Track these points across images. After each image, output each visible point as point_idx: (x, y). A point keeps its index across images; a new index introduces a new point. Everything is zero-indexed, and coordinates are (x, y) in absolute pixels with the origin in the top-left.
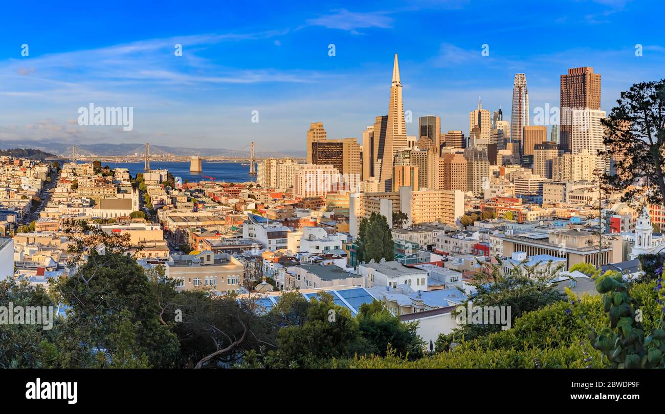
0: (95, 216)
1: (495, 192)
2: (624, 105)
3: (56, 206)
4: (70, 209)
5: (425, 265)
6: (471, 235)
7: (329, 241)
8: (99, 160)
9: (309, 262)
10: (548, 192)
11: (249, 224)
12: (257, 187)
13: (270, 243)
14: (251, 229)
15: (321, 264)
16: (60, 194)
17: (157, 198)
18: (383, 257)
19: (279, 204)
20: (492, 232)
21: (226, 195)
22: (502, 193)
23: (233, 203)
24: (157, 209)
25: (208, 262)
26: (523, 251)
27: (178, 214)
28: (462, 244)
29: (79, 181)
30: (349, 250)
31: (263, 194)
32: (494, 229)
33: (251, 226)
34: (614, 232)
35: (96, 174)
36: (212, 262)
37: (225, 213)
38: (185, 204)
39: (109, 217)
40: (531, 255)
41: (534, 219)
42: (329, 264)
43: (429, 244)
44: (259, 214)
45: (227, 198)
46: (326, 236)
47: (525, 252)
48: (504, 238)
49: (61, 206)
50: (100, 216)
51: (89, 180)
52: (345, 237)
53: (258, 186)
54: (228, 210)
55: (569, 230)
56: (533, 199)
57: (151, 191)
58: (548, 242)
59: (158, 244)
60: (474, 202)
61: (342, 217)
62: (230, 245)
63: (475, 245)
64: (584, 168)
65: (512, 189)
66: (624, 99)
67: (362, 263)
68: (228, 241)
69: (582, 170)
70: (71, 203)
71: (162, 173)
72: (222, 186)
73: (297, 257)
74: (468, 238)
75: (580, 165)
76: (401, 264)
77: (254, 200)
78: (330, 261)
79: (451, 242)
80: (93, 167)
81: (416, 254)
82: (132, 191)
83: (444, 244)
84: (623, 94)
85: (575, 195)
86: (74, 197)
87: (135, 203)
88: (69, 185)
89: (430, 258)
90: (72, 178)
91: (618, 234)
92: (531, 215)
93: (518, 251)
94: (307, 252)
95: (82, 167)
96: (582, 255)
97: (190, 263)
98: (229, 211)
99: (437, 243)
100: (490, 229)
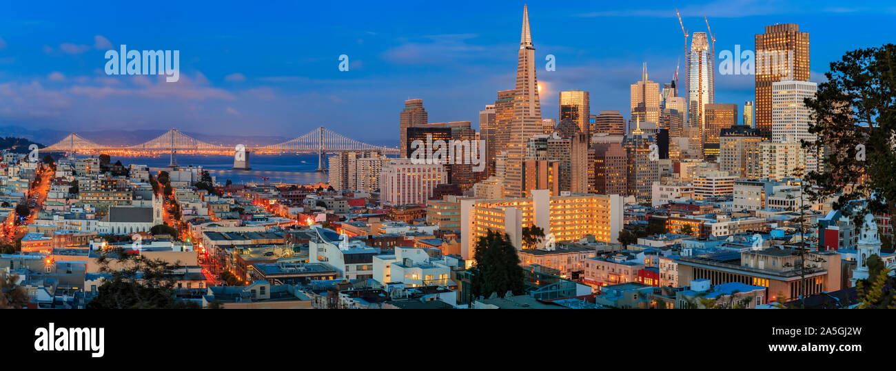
0: (102, 232)
1: (666, 196)
2: (835, 80)
3: (50, 218)
4: (68, 221)
5: (569, 300)
6: (633, 258)
7: (432, 267)
8: (106, 153)
9: (404, 297)
10: (739, 195)
11: (318, 242)
12: (329, 190)
13: (347, 270)
14: (320, 250)
15: (421, 299)
16: (55, 200)
17: (187, 206)
18: (509, 290)
19: (360, 215)
20: (663, 252)
21: (285, 202)
22: (676, 198)
23: (295, 213)
24: (188, 221)
25: (263, 297)
26: (706, 278)
27: (216, 229)
28: (620, 270)
29: (80, 182)
30: (460, 280)
31: (336, 200)
32: (665, 248)
33: (321, 246)
34: (830, 249)
35: (103, 172)
36: (268, 295)
37: (283, 227)
38: (227, 214)
39: (122, 233)
40: (717, 284)
41: (721, 233)
42: (432, 299)
43: (574, 271)
44: (331, 228)
45: (285, 206)
46: (428, 261)
47: (709, 279)
48: (679, 260)
49: (56, 217)
50: (109, 232)
51: (93, 181)
52: (455, 262)
53: (331, 189)
54: (288, 223)
55: (769, 247)
56: (719, 206)
57: (180, 197)
58: (740, 265)
59: (190, 271)
60: (638, 210)
61: (450, 233)
62: (291, 272)
63: (639, 271)
64: (789, 161)
65: (690, 191)
66: (835, 72)
67: (479, 299)
68: (289, 267)
69: (786, 164)
70: (69, 213)
71: (195, 171)
72: (278, 189)
73: (386, 290)
74: (629, 261)
75: (783, 157)
76: (535, 299)
77: (325, 209)
78: (434, 296)
79: (606, 267)
80: (98, 164)
81: (556, 285)
82: (154, 196)
83: (595, 271)
84: (832, 65)
85: (777, 199)
86: (73, 204)
87: (158, 212)
88: (66, 189)
89: (575, 290)
90: (72, 178)
91: (835, 252)
92: (717, 228)
93: (698, 278)
94: (400, 283)
95: (84, 164)
96: (787, 282)
97: (237, 298)
98: (289, 225)
99: (586, 269)
100: (660, 248)
